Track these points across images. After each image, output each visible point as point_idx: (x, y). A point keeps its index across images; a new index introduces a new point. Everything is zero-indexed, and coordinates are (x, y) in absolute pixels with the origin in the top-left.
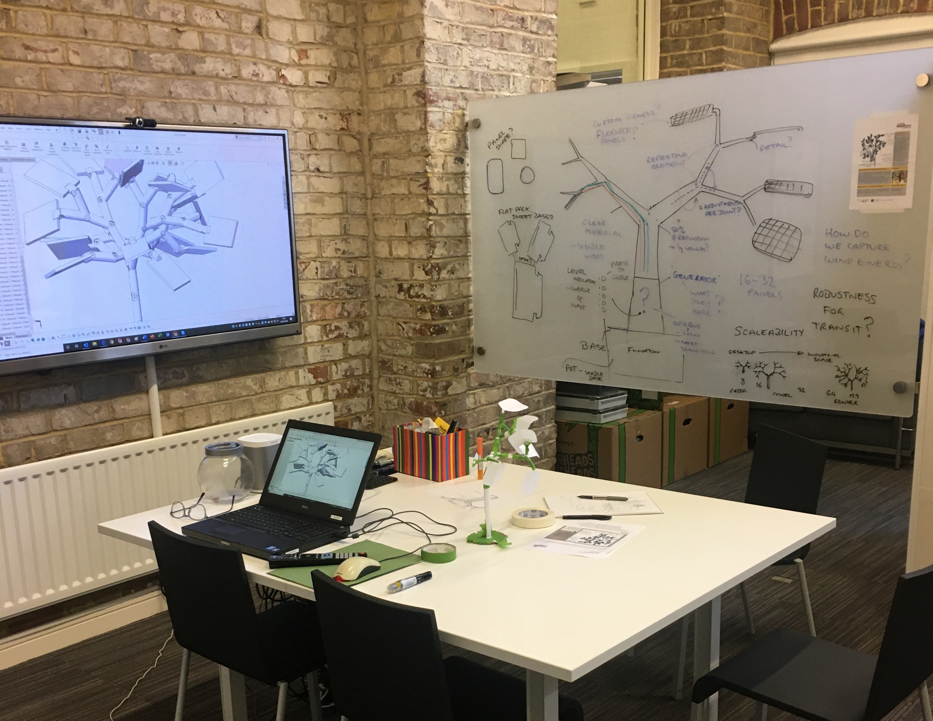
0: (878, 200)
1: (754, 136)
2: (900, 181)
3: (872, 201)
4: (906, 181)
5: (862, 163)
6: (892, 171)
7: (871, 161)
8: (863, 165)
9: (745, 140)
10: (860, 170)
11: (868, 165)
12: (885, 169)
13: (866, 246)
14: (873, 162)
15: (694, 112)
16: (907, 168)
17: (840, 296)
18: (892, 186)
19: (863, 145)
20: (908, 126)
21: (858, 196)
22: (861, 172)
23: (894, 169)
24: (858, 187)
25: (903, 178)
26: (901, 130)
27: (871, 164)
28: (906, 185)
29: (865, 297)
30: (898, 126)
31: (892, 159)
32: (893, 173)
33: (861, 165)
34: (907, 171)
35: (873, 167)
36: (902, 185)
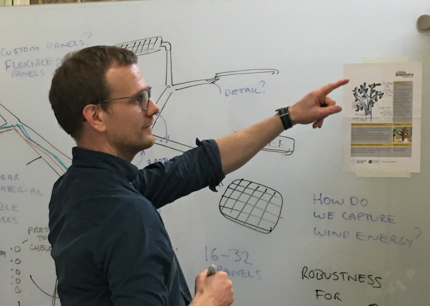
0: (377, 162)
1: (216, 78)
2: (403, 140)
3: (370, 162)
4: (410, 141)
5: (356, 117)
6: (393, 127)
7: (366, 114)
8: (357, 118)
9: (205, 82)
10: (352, 125)
11: (362, 119)
12: (384, 124)
13: (365, 216)
14: (369, 116)
15: (137, 44)
16: (411, 124)
17: (336, 278)
18: (394, 145)
19: (355, 94)
20: (409, 75)
21: (352, 156)
22: (354, 127)
23: (395, 125)
24: (352, 145)
25: (407, 137)
26: (400, 79)
27: (366, 119)
28: (411, 145)
29: (367, 280)
30: (397, 75)
31: (392, 113)
32: (394, 130)
33: (354, 119)
34: (411, 128)
35: (368, 121)
36: (406, 145)
